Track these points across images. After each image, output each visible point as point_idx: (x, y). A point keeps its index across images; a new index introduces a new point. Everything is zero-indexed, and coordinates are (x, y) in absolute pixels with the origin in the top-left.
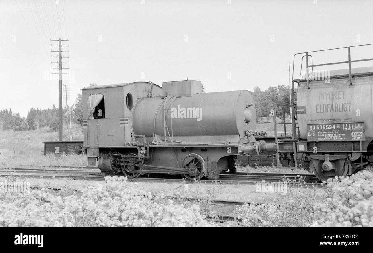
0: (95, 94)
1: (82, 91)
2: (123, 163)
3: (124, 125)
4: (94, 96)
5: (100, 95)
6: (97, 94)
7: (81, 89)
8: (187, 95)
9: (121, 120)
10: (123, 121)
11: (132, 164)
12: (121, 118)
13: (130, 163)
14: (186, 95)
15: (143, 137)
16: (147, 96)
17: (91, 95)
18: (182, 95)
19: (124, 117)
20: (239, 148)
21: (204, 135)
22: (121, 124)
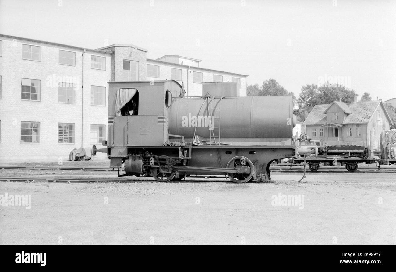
0: (126, 89)
1: (108, 84)
2: (158, 165)
3: (163, 123)
4: (124, 90)
5: (133, 89)
6: (129, 89)
7: (107, 82)
8: (232, 97)
9: (159, 118)
10: (161, 119)
11: (170, 167)
12: (159, 115)
13: (167, 165)
14: (230, 96)
15: (181, 138)
16: (179, 96)
17: (121, 89)
18: (226, 96)
19: (164, 115)
20: (296, 150)
21: (252, 137)
22: (159, 122)
